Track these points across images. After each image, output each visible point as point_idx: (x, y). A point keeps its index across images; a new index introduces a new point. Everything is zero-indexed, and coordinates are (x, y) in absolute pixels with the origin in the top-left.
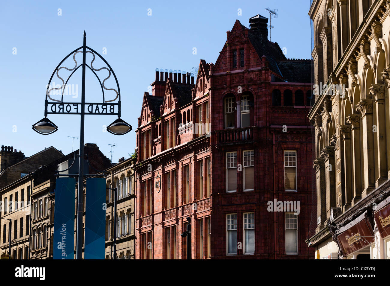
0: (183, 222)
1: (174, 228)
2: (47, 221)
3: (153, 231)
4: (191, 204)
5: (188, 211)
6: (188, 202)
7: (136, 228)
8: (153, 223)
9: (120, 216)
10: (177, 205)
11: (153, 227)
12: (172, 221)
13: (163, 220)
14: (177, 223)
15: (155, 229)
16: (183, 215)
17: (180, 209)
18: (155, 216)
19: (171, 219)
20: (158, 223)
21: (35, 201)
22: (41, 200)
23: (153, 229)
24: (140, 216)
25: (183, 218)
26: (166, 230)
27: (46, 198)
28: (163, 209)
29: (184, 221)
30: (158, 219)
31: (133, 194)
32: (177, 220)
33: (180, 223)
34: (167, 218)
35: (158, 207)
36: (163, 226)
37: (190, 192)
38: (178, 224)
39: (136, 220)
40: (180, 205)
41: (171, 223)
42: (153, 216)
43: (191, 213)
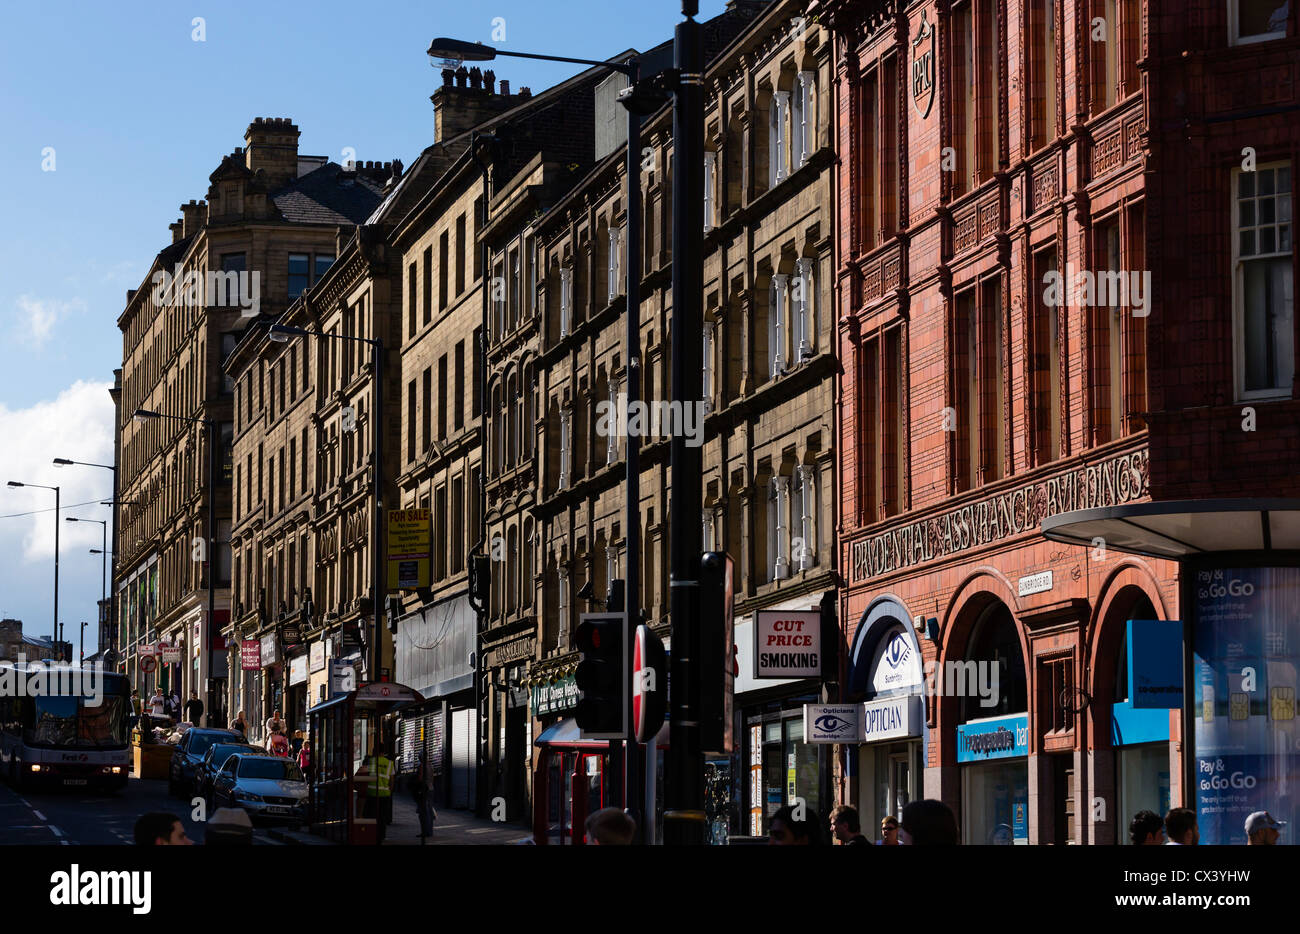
0: (1029, 248)
1: (993, 286)
2: (534, 343)
3: (908, 319)
4: (1064, 145)
5: (1051, 189)
6: (1053, 136)
7: (840, 316)
8: (904, 278)
9: (780, 272)
10: (1005, 162)
11: (904, 300)
12: (985, 252)
13: (947, 253)
14: (1005, 259)
15: (913, 312)
16: (1029, 212)
17: (1016, 182)
18: (916, 241)
19: (978, 243)
20: (924, 278)
21: (496, 262)
22: (514, 253)
23: (904, 312)
24: (854, 255)
25: (1028, 231)
26: (959, 304)
27: (530, 239)
28: (945, 199)
29: (1037, 245)
30: (925, 253)
31: (827, 145)
32: (1004, 245)
33: (1016, 258)
34: (965, 241)
35: (926, 191)
36: (946, 290)
37: (1059, 81)
38: (1009, 267)
39: (840, 275)
40: (1015, 158)
41: (981, 267)
42: (905, 241)
43: (1065, 194)
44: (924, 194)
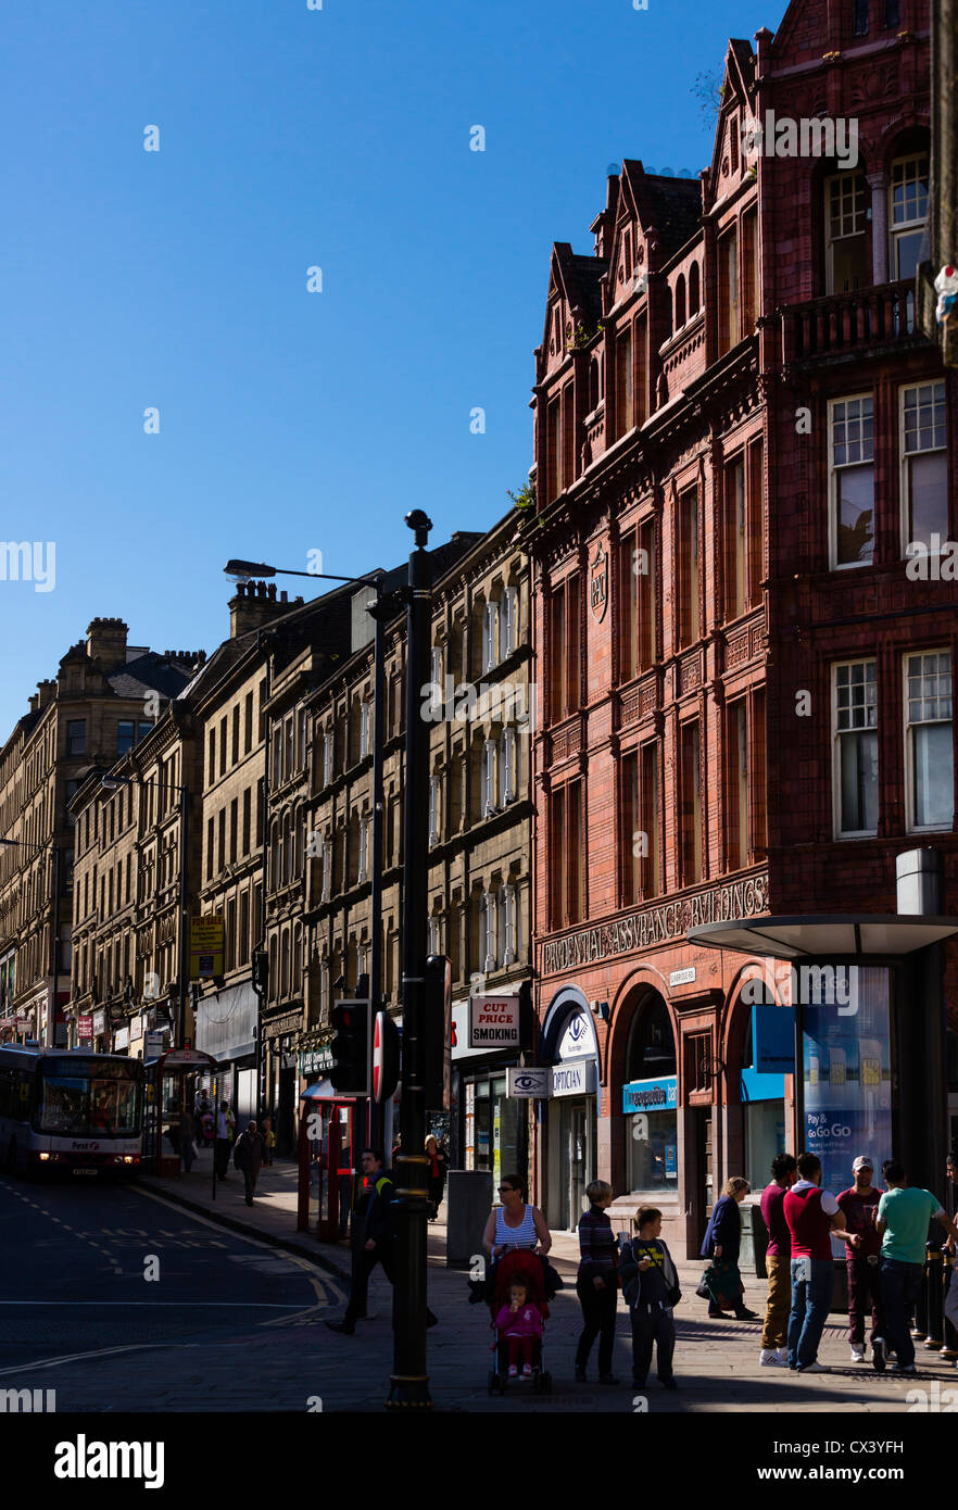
0: (678, 722)
1: (651, 750)
2: (303, 790)
3: (587, 775)
4: (705, 644)
5: (695, 678)
6: (697, 638)
7: (535, 772)
8: (584, 743)
9: (490, 739)
10: (660, 657)
11: (584, 760)
12: (645, 724)
13: (616, 725)
14: (660, 730)
15: (590, 769)
16: (679, 695)
17: (669, 672)
18: (593, 715)
19: (640, 718)
20: (599, 744)
21: (275, 729)
22: (289, 721)
23: (584, 769)
24: (547, 725)
25: (678, 709)
26: (625, 762)
27: (301, 711)
28: (615, 684)
29: (684, 720)
30: (600, 725)
31: (526, 643)
32: (659, 719)
33: (669, 730)
34: (630, 715)
35: (600, 677)
36: (616, 753)
37: (702, 596)
38: (663, 736)
39: (536, 741)
40: (668, 654)
41: (642, 736)
42: (585, 716)
43: (705, 681)
44: (599, 678)
